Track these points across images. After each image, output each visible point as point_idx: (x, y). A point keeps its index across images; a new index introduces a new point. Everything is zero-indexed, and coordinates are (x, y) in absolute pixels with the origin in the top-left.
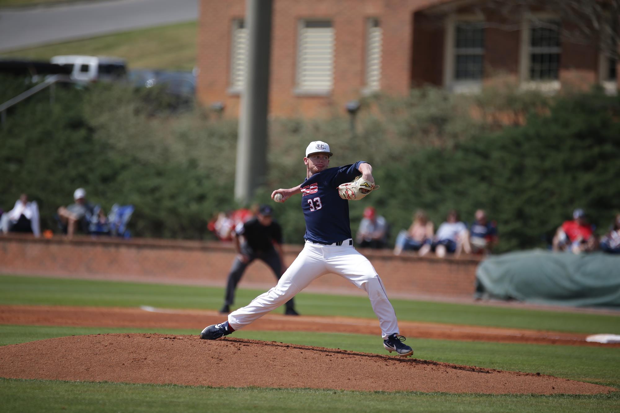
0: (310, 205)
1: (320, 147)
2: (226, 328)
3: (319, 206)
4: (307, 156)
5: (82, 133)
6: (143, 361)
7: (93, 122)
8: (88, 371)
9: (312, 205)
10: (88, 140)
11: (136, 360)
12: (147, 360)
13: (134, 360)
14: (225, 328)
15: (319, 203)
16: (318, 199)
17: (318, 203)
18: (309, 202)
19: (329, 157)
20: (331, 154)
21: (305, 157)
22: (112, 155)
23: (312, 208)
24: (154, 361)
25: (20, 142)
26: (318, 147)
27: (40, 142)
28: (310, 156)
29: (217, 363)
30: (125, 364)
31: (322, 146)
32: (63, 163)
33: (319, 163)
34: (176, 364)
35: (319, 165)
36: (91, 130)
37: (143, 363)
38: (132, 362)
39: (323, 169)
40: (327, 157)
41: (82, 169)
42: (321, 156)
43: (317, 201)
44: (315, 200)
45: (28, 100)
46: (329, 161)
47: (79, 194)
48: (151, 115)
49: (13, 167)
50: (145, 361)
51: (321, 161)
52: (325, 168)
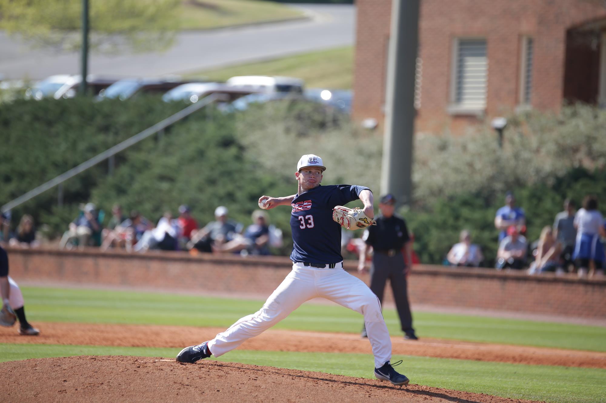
0: (301, 222)
1: (313, 161)
2: (204, 351)
3: (310, 224)
4: (298, 170)
5: (233, 151)
6: (98, 387)
7: (245, 142)
8: (36, 397)
9: (303, 222)
10: (239, 158)
11: (92, 385)
12: (103, 386)
13: (90, 385)
14: (202, 351)
15: (311, 221)
16: (311, 216)
17: (309, 221)
18: (299, 219)
19: (322, 172)
20: (325, 169)
21: (297, 172)
22: (259, 174)
23: (302, 225)
24: (111, 386)
25: (172, 161)
26: (310, 161)
27: (192, 160)
28: (301, 170)
29: (178, 389)
30: (78, 390)
31: (315, 160)
32: (212, 182)
33: (311, 178)
34: (134, 390)
35: (311, 181)
36: (241, 148)
37: (98, 388)
38: (87, 387)
39: (315, 185)
40: (320, 172)
41: (230, 187)
42: (313, 171)
43: (309, 219)
44: (307, 217)
45: (186, 119)
46: (322, 176)
47: (220, 211)
48: (302, 135)
49: (165, 186)
50: (102, 386)
51: (312, 176)
52: (317, 184)
